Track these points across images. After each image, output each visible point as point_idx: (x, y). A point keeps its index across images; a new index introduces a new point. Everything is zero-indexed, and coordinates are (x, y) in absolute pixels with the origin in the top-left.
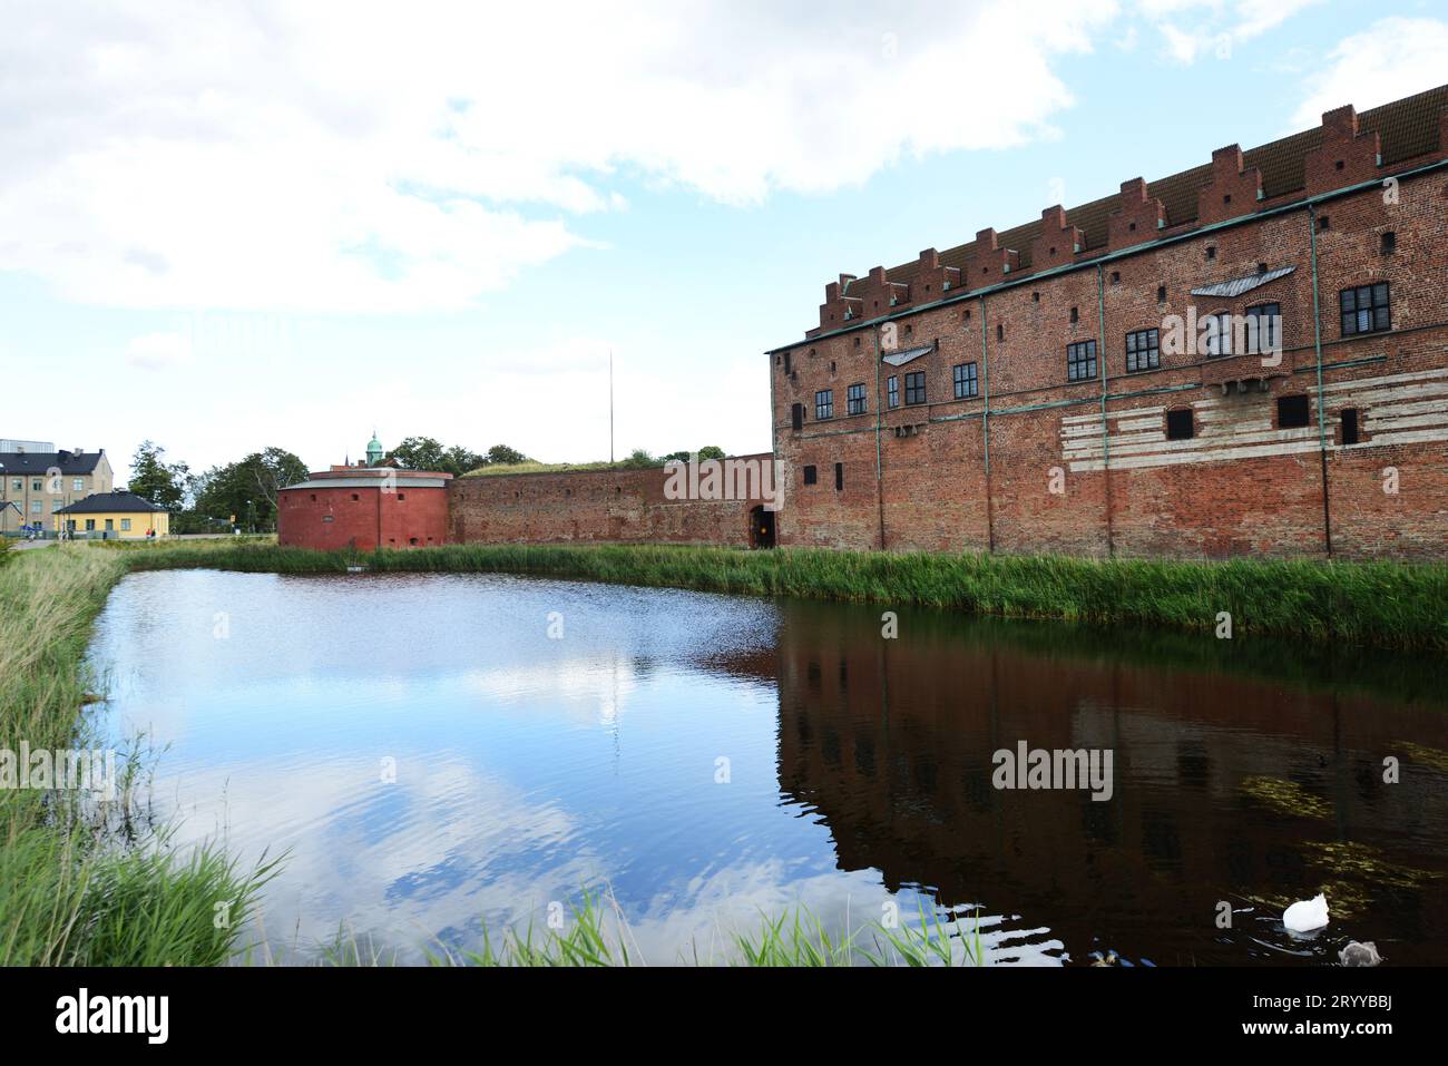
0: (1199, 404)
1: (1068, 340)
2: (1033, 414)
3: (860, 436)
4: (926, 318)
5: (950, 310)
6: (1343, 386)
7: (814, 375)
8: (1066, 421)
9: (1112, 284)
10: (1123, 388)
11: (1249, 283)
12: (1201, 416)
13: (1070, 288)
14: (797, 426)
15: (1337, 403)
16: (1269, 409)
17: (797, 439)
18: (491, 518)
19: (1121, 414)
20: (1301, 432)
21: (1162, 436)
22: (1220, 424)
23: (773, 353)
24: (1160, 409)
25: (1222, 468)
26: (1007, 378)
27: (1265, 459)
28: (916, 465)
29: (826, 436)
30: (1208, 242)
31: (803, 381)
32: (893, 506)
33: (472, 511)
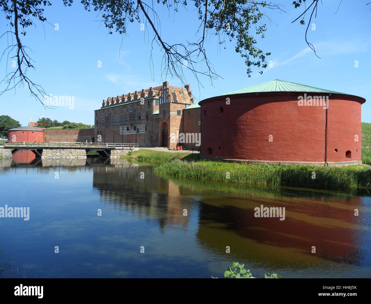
0: (129, 126)
1: (121, 115)
2: (118, 126)
3: (103, 127)
4: (110, 109)
5: (112, 108)
6: (138, 126)
7: (99, 116)
8: (120, 127)
9: (124, 108)
10: (124, 123)
11: (132, 111)
12: (129, 128)
13: (121, 108)
14: (97, 124)
15: (137, 128)
16: (133, 128)
17: (97, 126)
18: (51, 138)
19: (124, 127)
20: (135, 131)
21: (126, 130)
22: (130, 129)
23: (95, 111)
24: (126, 127)
25: (130, 135)
26: (116, 120)
27: (133, 134)
28: (108, 132)
29: (100, 126)
30: (131, 104)
31: (98, 116)
32: (106, 138)
33: (48, 136)
